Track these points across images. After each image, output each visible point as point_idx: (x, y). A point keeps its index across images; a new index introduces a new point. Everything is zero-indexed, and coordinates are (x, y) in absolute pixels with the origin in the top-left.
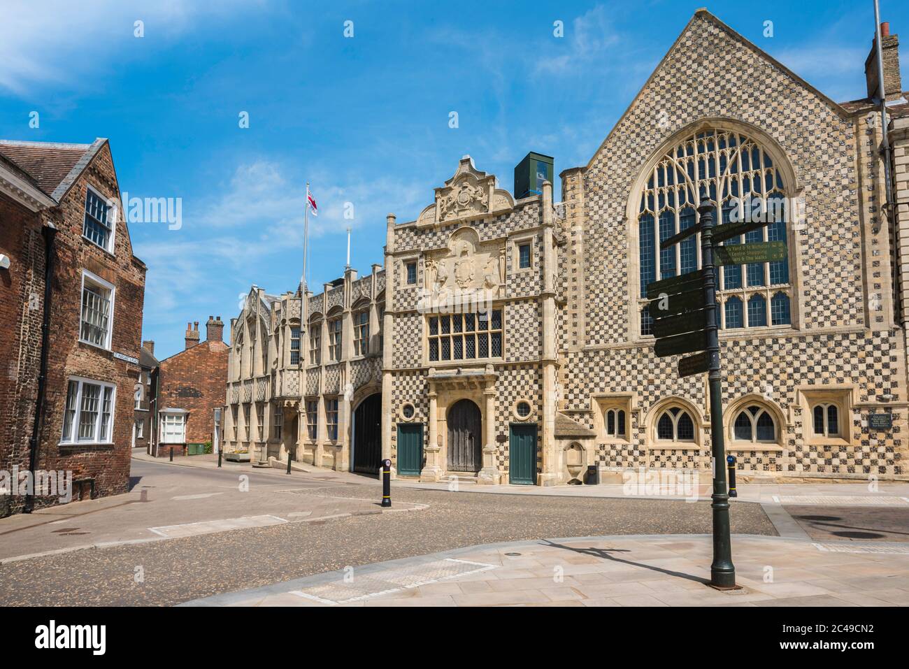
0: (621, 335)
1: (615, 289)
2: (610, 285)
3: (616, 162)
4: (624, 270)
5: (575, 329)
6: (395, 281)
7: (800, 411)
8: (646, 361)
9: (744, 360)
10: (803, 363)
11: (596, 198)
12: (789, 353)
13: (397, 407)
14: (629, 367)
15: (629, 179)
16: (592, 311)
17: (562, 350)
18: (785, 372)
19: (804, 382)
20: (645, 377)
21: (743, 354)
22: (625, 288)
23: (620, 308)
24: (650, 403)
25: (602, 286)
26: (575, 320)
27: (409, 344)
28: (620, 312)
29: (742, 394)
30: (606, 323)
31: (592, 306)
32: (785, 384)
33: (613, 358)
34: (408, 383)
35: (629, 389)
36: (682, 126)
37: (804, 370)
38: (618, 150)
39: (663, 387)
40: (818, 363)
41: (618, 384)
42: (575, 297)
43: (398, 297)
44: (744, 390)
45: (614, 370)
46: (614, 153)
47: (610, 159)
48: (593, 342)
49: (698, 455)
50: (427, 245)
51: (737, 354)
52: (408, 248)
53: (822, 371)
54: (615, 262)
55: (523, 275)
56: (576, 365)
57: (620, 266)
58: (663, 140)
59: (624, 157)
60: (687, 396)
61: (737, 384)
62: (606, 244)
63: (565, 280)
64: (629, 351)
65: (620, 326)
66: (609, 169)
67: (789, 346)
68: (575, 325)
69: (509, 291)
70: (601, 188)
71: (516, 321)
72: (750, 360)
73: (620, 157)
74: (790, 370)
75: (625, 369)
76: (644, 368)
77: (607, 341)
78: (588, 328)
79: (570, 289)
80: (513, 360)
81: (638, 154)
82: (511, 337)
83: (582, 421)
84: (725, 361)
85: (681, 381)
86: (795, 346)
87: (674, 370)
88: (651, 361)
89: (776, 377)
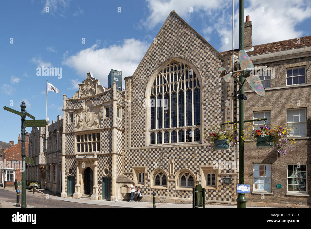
0: (143, 144)
1: (141, 126)
2: (140, 124)
3: (142, 74)
4: (144, 118)
5: (128, 141)
6: (66, 121)
7: (201, 175)
8: (150, 154)
9: (183, 155)
10: (202, 157)
11: (136, 89)
12: (198, 153)
13: (67, 169)
14: (145, 156)
15: (146, 82)
16: (134, 134)
17: (123, 149)
18: (196, 160)
19: (203, 164)
20: (150, 160)
21: (183, 153)
22: (144, 125)
23: (143, 133)
24: (152, 170)
25: (137, 124)
26: (128, 138)
27: (70, 146)
28: (143, 135)
29: (182, 168)
30: (138, 139)
31: (134, 132)
32: (196, 165)
33: (140, 153)
34: (70, 161)
35: (145, 165)
37: (203, 159)
38: (143, 70)
39: (156, 165)
40: (207, 157)
41: (141, 163)
42: (128, 128)
43: (67, 127)
44: (182, 167)
45: (140, 157)
46: (142, 71)
47: (140, 73)
48: (134, 146)
49: (167, 191)
50: (76, 107)
51: (181, 153)
52: (70, 108)
53: (209, 160)
54: (141, 115)
55: (107, 120)
56: (128, 155)
57: (143, 116)
59: (145, 72)
60: (164, 168)
61: (180, 164)
62: (138, 108)
63: (125, 121)
64: (145, 150)
65: (143, 140)
67: (198, 150)
68: (128, 139)
69: (102, 126)
70: (137, 85)
71: (104, 137)
72: (185, 155)
73: (144, 73)
74: (198, 159)
75: (143, 157)
76: (150, 157)
77: (138, 146)
78: (132, 141)
79: (126, 125)
80: (103, 152)
81: (150, 71)
82: (103, 144)
83: (129, 177)
84: (176, 155)
85: (162, 162)
86: (200, 150)
87: (159, 158)
88: (152, 154)
89: (193, 162)
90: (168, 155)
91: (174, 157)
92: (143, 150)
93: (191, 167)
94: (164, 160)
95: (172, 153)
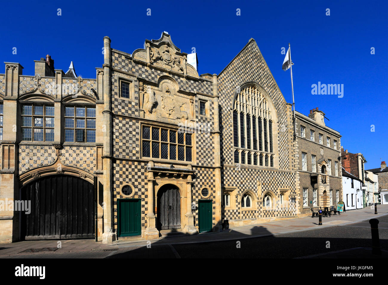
0: (230, 161)
7: (279, 196)
10: (280, 180)
12: (277, 177)
14: (234, 176)
19: (280, 187)
21: (267, 175)
23: (230, 149)
24: (242, 192)
28: (230, 151)
29: (267, 190)
33: (228, 171)
34: (127, 170)
35: (234, 185)
36: (249, 81)
37: (280, 183)
39: (245, 186)
40: (282, 181)
41: (231, 183)
44: (267, 188)
54: (228, 127)
55: (204, 119)
57: (229, 130)
58: (243, 82)
60: (253, 190)
61: (265, 186)
64: (234, 169)
65: (230, 157)
66: (225, 83)
67: (277, 174)
71: (201, 142)
72: (268, 178)
73: (229, 81)
74: (277, 183)
76: (239, 177)
77: (225, 163)
80: (200, 164)
81: (235, 83)
82: (199, 152)
84: (262, 177)
85: (251, 183)
86: (278, 175)
87: (249, 179)
88: (241, 174)
89: (274, 184)
90: (256, 177)
91: (261, 179)
92: (232, 169)
93: (273, 189)
94: (252, 181)
95: (259, 175)
